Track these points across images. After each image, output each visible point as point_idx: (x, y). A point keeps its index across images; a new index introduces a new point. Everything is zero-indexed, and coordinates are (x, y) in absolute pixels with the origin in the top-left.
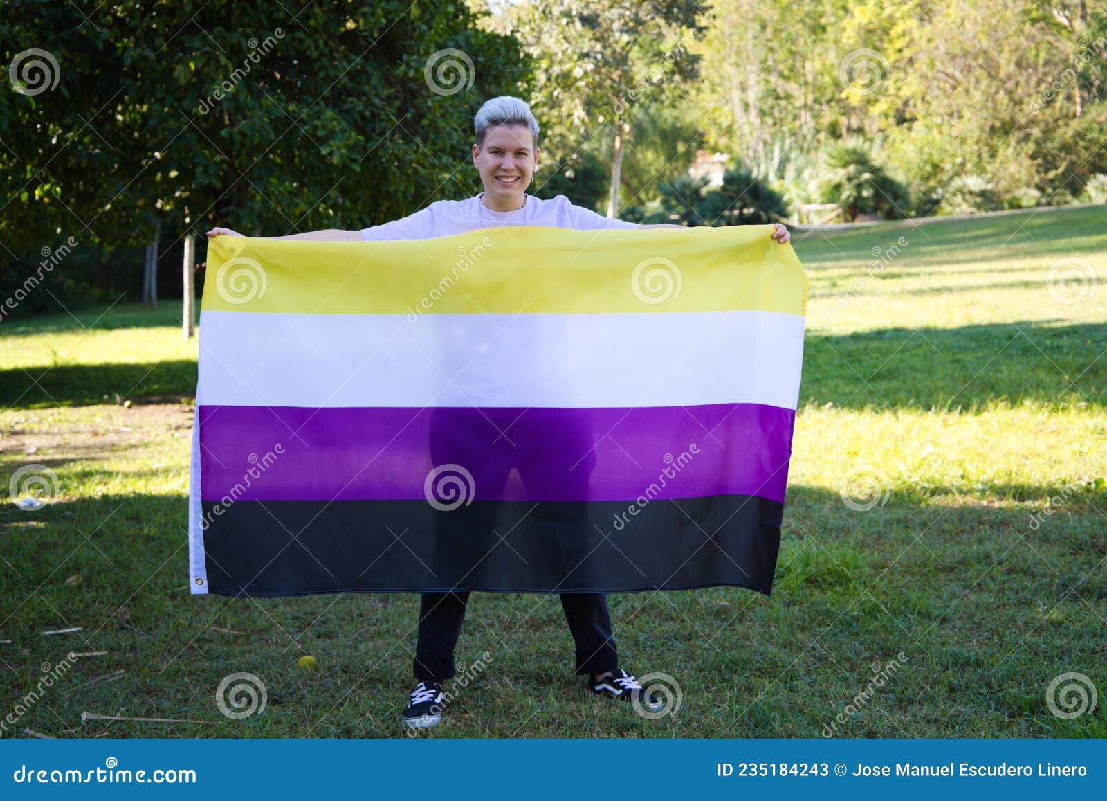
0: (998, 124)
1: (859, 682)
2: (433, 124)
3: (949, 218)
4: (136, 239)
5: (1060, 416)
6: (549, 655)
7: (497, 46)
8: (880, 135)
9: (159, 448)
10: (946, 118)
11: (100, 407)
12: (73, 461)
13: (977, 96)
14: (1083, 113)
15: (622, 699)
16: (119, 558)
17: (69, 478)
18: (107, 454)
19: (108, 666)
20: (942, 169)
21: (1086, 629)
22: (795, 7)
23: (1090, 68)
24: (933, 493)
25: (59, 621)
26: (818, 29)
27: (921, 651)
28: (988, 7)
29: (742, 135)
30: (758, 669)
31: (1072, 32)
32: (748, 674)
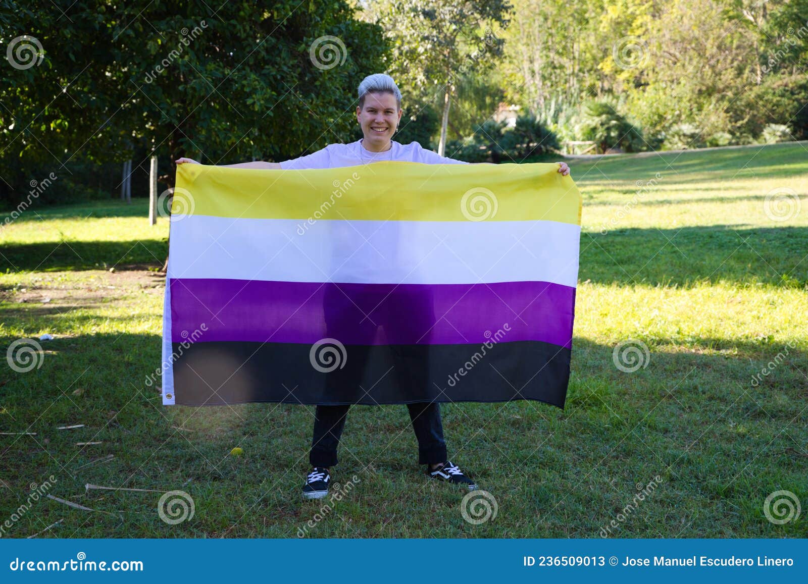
0: (704, 88)
1: (609, 473)
2: (323, 85)
3: (670, 152)
4: (118, 157)
5: (745, 292)
6: (400, 450)
7: (367, 32)
8: (624, 94)
9: (134, 301)
10: (669, 84)
11: (93, 271)
12: (75, 308)
13: (691, 69)
14: (762, 82)
15: (450, 482)
16: (109, 377)
17: (74, 321)
18: (98, 304)
19: (102, 452)
20: (665, 119)
21: (762, 440)
22: (568, 5)
23: (767, 51)
24: (659, 343)
25: (68, 420)
26: (583, 21)
27: (651, 453)
28: (700, 9)
29: (530, 92)
30: (541, 463)
31: (756, 26)
32: (534, 466)
